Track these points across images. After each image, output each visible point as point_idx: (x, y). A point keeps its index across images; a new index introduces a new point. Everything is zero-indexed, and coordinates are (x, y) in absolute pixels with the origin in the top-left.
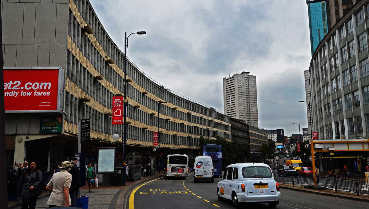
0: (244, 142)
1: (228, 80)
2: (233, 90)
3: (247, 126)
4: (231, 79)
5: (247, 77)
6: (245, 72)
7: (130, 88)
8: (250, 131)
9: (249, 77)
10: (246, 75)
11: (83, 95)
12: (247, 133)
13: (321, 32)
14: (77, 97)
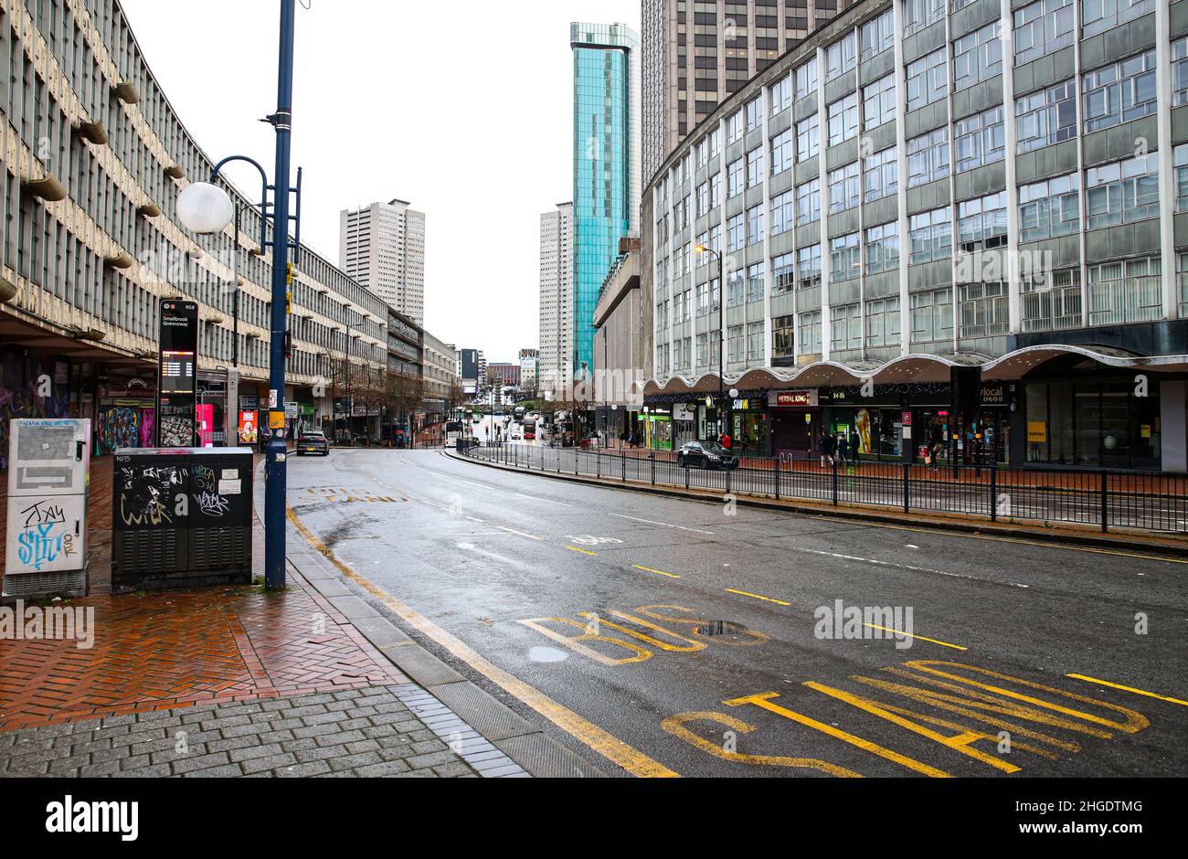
0: (411, 371)
1: (354, 217)
2: (366, 243)
3: (419, 332)
4: (362, 215)
5: (403, 213)
6: (399, 201)
7: (220, 238)
8: (425, 346)
9: (409, 214)
10: (400, 209)
11: (114, 251)
12: (415, 350)
13: (598, 121)
14: (99, 255)
